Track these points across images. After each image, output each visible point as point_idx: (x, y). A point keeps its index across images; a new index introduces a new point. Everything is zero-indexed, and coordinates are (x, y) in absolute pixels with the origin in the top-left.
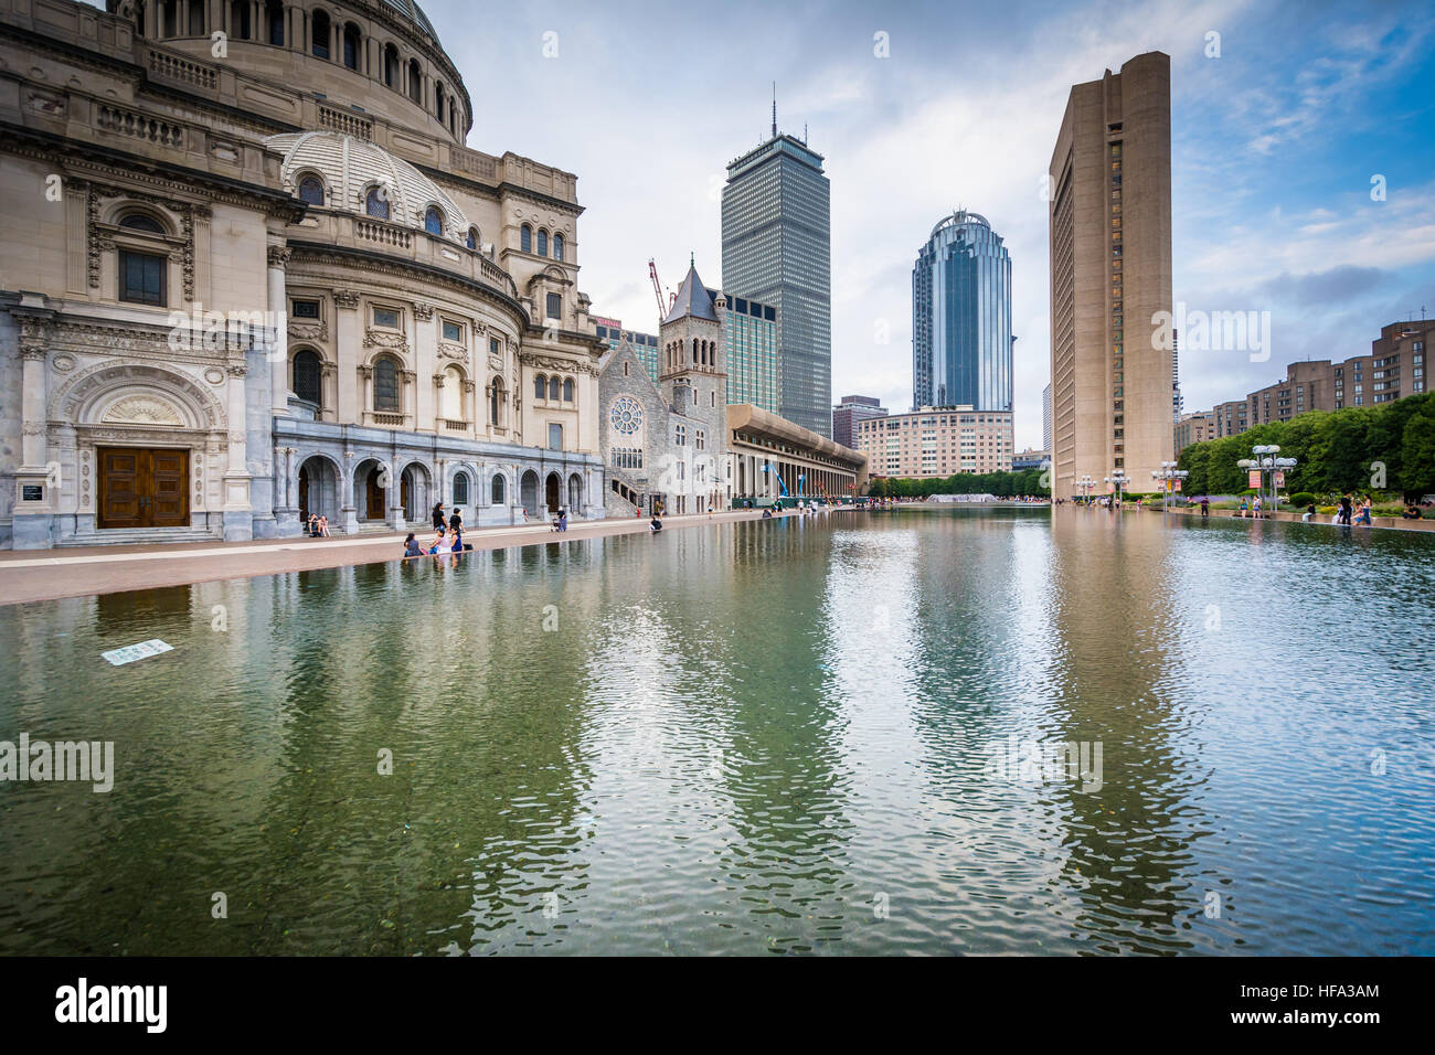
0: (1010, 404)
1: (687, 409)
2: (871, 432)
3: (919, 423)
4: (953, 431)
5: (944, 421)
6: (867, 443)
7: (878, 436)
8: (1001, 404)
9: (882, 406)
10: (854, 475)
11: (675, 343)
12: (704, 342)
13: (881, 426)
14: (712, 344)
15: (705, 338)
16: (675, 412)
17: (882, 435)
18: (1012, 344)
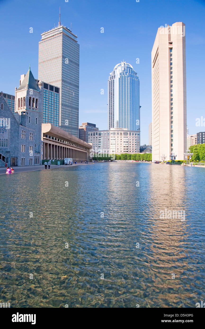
0: (139, 129)
1: (27, 124)
2: (93, 137)
3: (110, 134)
4: (121, 137)
5: (118, 134)
6: (91, 140)
7: (95, 138)
8: (136, 129)
9: (96, 127)
10: (87, 152)
11: (22, 98)
12: (33, 99)
13: (97, 134)
14: (37, 100)
15: (34, 97)
16: (21, 125)
17: (97, 138)
18: (140, 109)
